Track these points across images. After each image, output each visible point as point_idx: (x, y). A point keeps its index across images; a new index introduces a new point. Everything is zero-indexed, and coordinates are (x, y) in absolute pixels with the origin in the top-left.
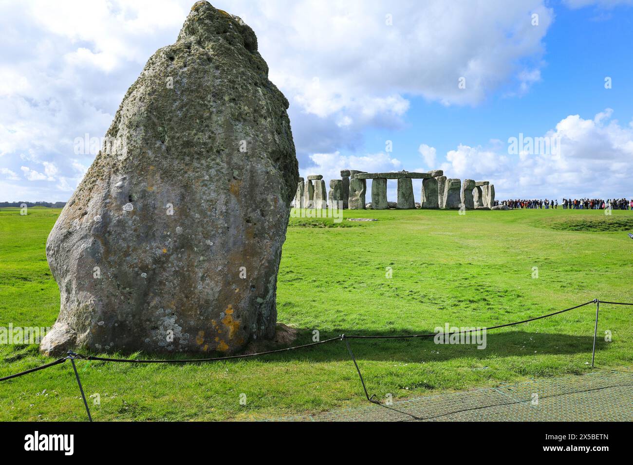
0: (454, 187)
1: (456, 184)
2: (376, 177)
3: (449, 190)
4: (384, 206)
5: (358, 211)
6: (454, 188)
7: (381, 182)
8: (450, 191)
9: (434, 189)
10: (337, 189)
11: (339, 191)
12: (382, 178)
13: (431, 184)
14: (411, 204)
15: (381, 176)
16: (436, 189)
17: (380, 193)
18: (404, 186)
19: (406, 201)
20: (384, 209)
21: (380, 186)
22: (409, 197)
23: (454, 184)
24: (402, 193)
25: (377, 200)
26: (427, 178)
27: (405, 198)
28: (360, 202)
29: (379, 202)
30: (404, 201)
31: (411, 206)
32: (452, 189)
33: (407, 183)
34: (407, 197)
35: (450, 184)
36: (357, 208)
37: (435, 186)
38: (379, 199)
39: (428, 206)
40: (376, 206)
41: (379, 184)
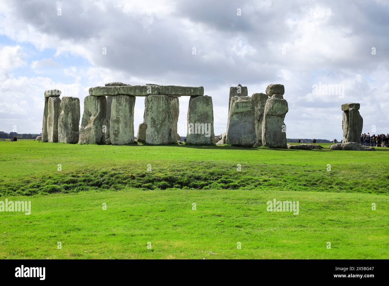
0: (240, 110)
1: (244, 105)
2: (116, 93)
3: (232, 116)
4: (126, 139)
5: (90, 146)
6: (242, 113)
7: (123, 100)
8: (234, 116)
9: (207, 113)
10: (69, 112)
11: (70, 114)
12: (124, 95)
13: (201, 105)
14: (164, 137)
15: (122, 92)
16: (210, 113)
17: (121, 119)
18: (154, 108)
19: (158, 132)
20: (125, 144)
21: (121, 107)
22: (161, 126)
23: (240, 105)
24: (152, 118)
25: (116, 129)
26: (195, 95)
27: (156, 127)
28: (93, 132)
29: (119, 133)
30: (154, 133)
31: (166, 141)
32: (237, 113)
33: (159, 103)
34: (158, 126)
35: (234, 104)
36: (88, 143)
37: (208, 109)
38: (118, 128)
39: (194, 141)
40: (115, 140)
41: (120, 104)
